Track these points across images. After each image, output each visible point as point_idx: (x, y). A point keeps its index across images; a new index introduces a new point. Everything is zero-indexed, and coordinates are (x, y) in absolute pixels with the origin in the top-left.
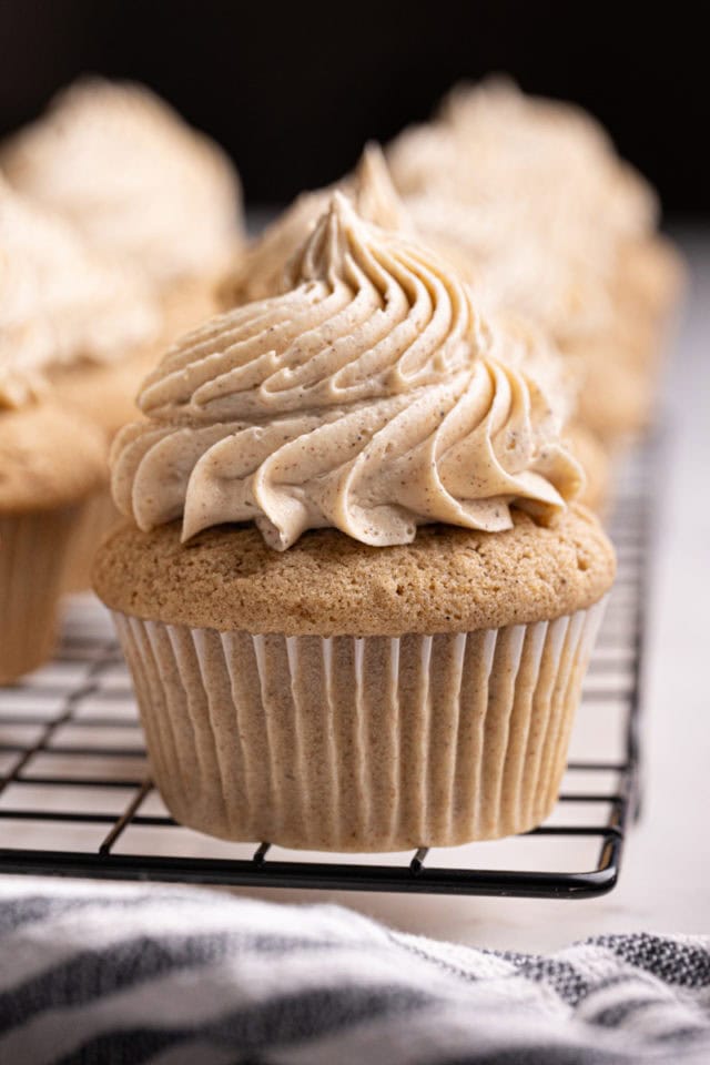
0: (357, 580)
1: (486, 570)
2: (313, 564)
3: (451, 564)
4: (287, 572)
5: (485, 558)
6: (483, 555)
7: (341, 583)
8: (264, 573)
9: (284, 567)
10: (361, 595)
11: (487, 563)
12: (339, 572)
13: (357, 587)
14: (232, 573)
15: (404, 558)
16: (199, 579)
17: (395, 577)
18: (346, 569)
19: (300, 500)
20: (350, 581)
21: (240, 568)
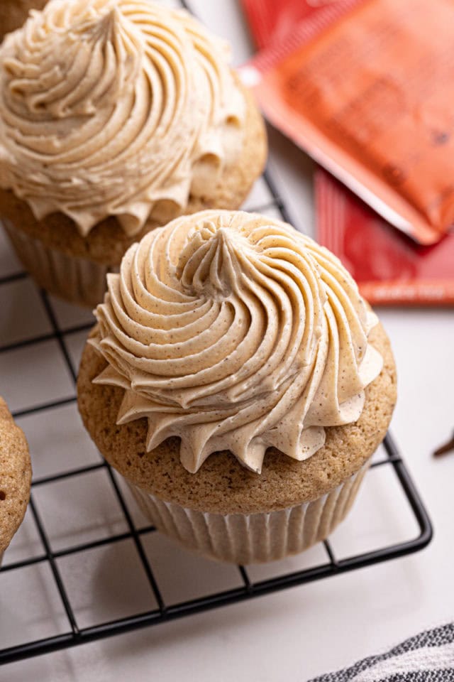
0: (304, 479)
1: (364, 437)
2: (277, 476)
3: (348, 444)
4: (263, 486)
5: (362, 428)
6: (360, 427)
7: (296, 485)
8: (249, 488)
9: (260, 482)
10: (309, 489)
11: (363, 431)
12: (294, 478)
13: (306, 484)
14: (229, 490)
15: (324, 454)
16: (207, 495)
17: (324, 469)
18: (297, 475)
19: (261, 444)
20: (300, 481)
21: (232, 485)
